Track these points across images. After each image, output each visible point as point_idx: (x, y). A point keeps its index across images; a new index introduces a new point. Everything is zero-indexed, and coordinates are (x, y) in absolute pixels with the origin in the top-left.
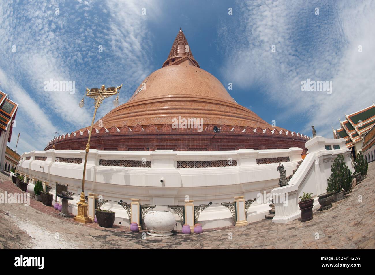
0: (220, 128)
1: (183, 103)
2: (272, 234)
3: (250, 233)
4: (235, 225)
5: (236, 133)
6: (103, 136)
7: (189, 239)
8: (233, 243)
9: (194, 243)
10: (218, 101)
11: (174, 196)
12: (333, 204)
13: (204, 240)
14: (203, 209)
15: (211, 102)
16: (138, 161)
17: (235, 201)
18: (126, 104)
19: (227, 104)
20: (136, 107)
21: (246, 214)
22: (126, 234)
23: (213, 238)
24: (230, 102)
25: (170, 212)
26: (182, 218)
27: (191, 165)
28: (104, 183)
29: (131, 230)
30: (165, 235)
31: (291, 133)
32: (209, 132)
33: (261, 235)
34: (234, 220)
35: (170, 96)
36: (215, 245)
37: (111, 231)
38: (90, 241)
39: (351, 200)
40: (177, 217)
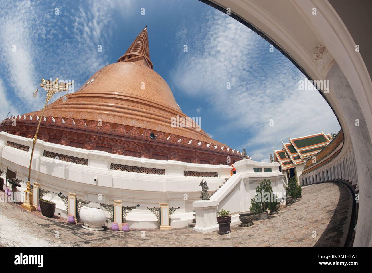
0: (157, 135)
1: (128, 103)
2: (189, 241)
3: (171, 237)
4: (159, 228)
5: (171, 142)
6: (49, 125)
7: (117, 236)
8: (153, 244)
9: (121, 239)
10: (163, 106)
11: (105, 195)
12: (254, 222)
13: (129, 238)
14: (131, 210)
15: (155, 106)
16: (77, 158)
17: (160, 206)
18: (76, 93)
19: (170, 111)
20: (84, 98)
21: (170, 220)
22: (64, 225)
23: (137, 237)
24: (174, 109)
25: (101, 209)
26: (112, 215)
27: (123, 169)
28: (47, 174)
29: (69, 222)
30: (96, 230)
31: (226, 149)
32: (146, 137)
33: (179, 241)
34: (159, 223)
35: (117, 93)
36: (137, 243)
37: (53, 221)
38: (37, 228)
39: (274, 221)
40: (107, 214)
